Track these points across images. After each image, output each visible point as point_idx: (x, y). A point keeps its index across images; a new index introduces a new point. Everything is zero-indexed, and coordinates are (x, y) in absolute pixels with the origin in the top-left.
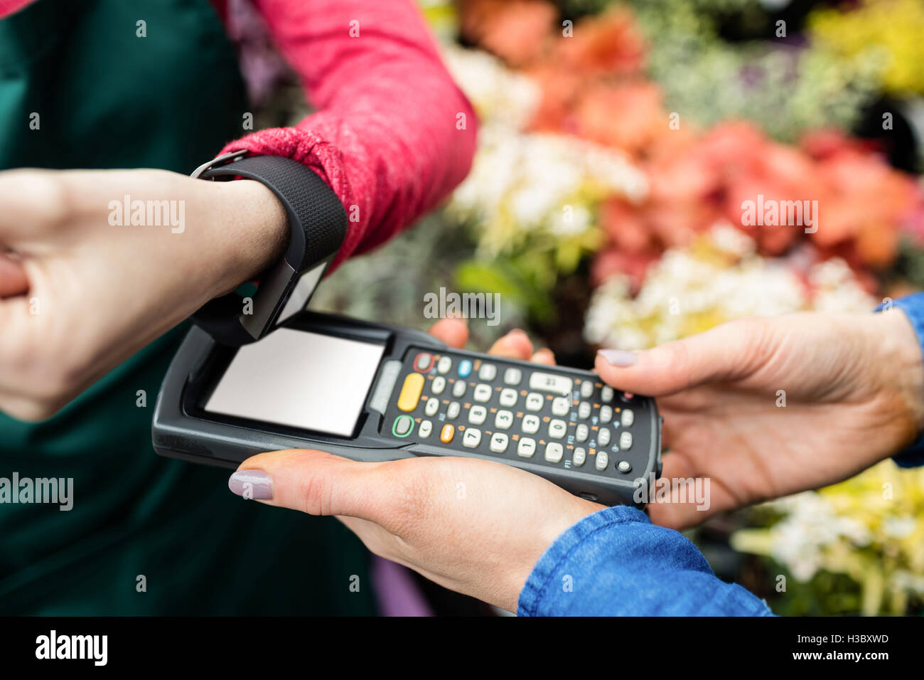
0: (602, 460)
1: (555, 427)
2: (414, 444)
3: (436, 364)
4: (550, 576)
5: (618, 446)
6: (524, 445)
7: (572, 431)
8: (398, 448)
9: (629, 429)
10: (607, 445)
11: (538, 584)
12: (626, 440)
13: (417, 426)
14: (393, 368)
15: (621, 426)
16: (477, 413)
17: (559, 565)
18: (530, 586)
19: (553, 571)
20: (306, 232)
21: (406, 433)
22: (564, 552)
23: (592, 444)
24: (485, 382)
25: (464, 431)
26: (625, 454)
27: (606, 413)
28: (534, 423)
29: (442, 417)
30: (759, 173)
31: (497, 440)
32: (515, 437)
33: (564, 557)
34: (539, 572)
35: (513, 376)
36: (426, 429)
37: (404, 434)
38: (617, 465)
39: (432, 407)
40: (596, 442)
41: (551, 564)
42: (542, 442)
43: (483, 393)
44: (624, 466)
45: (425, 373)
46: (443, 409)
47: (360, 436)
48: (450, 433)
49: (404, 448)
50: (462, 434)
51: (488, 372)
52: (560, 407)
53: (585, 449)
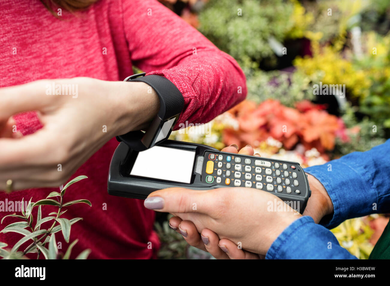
0: (289, 190)
1: (268, 178)
2: (216, 185)
3: (217, 157)
4: (289, 236)
5: (293, 185)
6: (258, 185)
7: (275, 180)
8: (210, 187)
9: (296, 179)
10: (289, 184)
11: (283, 238)
12: (296, 183)
13: (215, 179)
14: (201, 159)
15: (292, 178)
16: (237, 174)
17: (293, 232)
18: (279, 239)
19: (291, 234)
20: (166, 104)
21: (212, 182)
22: (296, 227)
23: (284, 184)
24: (238, 163)
25: (234, 181)
26: (297, 187)
27: (286, 174)
28: (260, 177)
29: (224, 176)
30: (282, 118)
31: (247, 183)
32: (254, 182)
33: (296, 229)
34: (284, 234)
35: (248, 161)
36: (219, 180)
37: (211, 182)
38: (295, 192)
39: (219, 172)
40: (285, 183)
41: (290, 231)
42: (264, 184)
43: (238, 167)
44: (298, 191)
45: (213, 160)
46: (224, 173)
47: (194, 183)
48: (229, 181)
49: (212, 187)
50: (233, 182)
51: (238, 160)
52: (268, 172)
53: (281, 186)
